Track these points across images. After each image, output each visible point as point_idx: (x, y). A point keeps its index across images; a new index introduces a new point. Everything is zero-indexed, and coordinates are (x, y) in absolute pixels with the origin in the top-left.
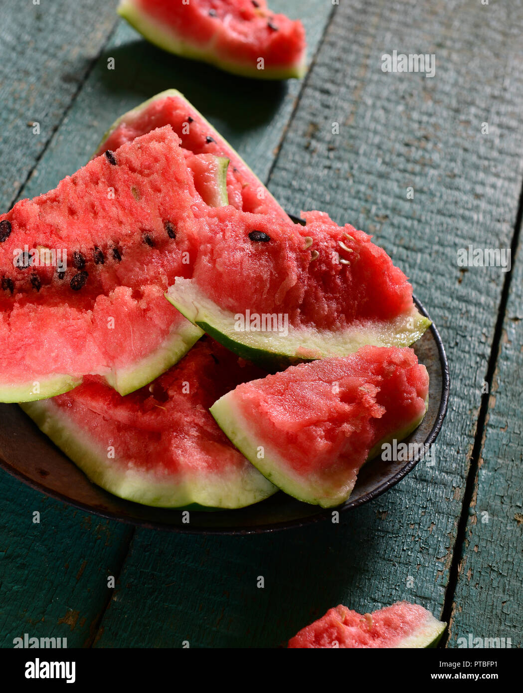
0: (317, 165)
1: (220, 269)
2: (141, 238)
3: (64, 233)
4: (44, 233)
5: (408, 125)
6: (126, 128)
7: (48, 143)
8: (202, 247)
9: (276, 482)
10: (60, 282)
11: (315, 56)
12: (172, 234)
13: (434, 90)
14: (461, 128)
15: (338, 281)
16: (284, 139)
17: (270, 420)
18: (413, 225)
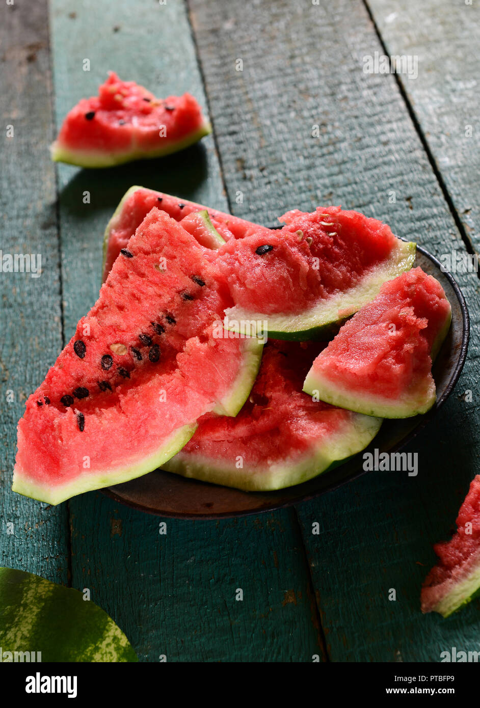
0: (260, 186)
1: (251, 287)
2: (181, 298)
3: (124, 326)
4: (110, 334)
5: (305, 123)
6: (116, 232)
7: (60, 278)
8: (229, 279)
9: (379, 415)
10: (142, 362)
11: (209, 113)
12: (201, 283)
13: (307, 89)
14: (343, 104)
15: (337, 250)
16: (225, 182)
17: (350, 373)
18: (353, 189)
